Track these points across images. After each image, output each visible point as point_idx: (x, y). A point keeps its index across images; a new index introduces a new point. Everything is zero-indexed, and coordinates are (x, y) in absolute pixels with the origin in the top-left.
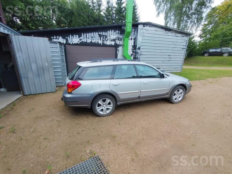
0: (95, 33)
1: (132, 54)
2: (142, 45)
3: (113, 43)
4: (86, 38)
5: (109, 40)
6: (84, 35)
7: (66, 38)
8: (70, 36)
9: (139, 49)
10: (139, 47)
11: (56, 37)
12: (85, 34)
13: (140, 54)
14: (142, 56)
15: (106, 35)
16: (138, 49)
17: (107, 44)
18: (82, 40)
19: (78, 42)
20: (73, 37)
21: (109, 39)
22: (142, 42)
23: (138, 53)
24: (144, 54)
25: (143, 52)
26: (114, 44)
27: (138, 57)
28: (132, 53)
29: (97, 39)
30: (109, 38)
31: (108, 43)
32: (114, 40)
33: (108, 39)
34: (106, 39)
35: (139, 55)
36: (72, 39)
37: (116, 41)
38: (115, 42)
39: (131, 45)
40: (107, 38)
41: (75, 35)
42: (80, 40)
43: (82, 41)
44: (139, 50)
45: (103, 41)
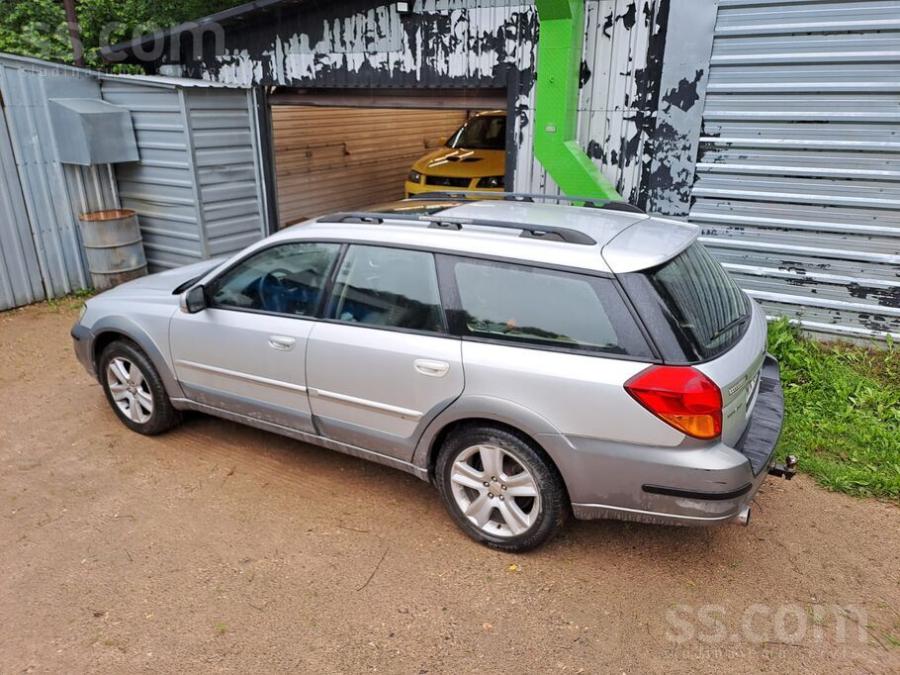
0: (380, 9)
1: (637, 138)
2: (717, 58)
3: (486, 63)
4: (343, 43)
5: (459, 47)
6: (331, 28)
7: (265, 53)
8: (278, 42)
9: (686, 95)
10: (683, 83)
11: (231, 53)
12: (337, 22)
13: (695, 141)
14: (718, 160)
15: (445, 13)
16: (673, 98)
17: (452, 74)
18: (325, 61)
19: (306, 74)
20: (290, 46)
21: (459, 36)
22: (722, 29)
23: (669, 132)
24: (733, 140)
25: (726, 126)
26: (495, 69)
27: (673, 173)
28: (632, 130)
29: (396, 44)
30: (459, 30)
31: (458, 64)
32: (495, 42)
33: (454, 38)
34: (446, 40)
35: (684, 155)
36: (285, 57)
37: (510, 45)
38: (502, 54)
39: (622, 66)
40: (449, 30)
41: (295, 36)
42: (316, 62)
43: (326, 67)
44: (685, 108)
45: (427, 52)
